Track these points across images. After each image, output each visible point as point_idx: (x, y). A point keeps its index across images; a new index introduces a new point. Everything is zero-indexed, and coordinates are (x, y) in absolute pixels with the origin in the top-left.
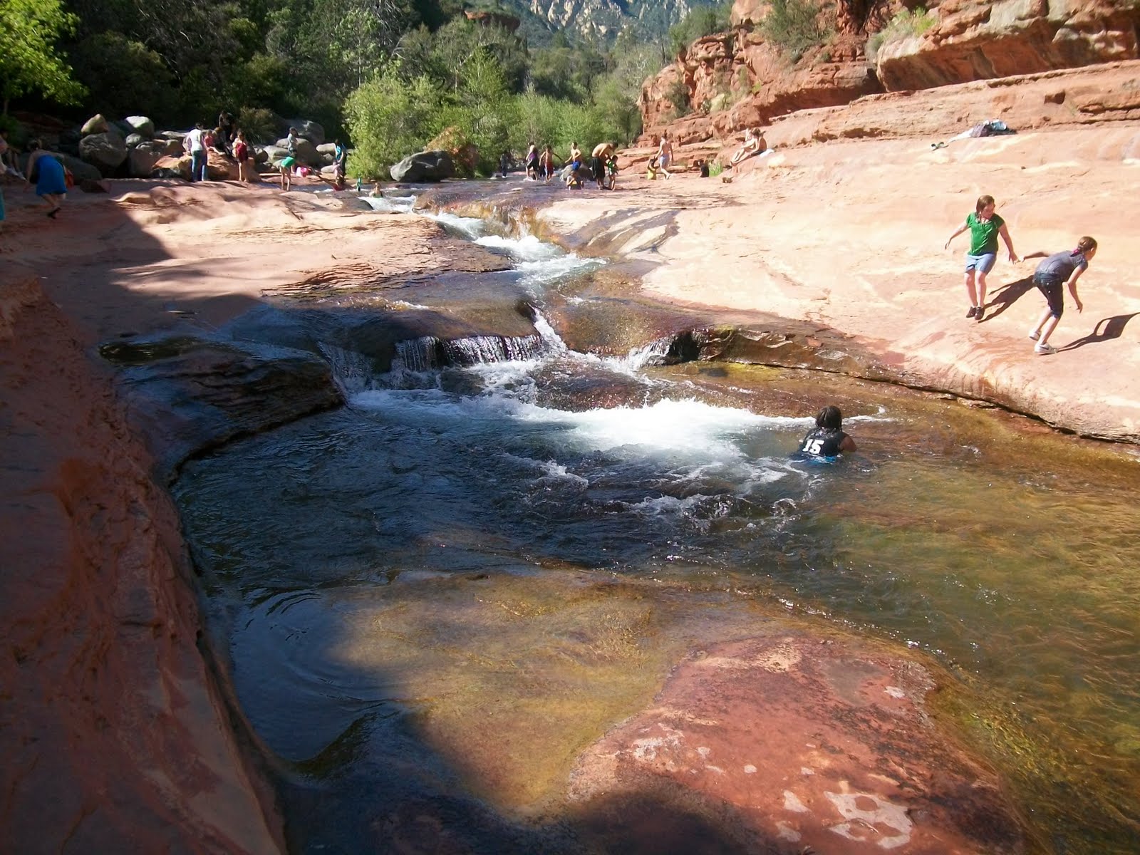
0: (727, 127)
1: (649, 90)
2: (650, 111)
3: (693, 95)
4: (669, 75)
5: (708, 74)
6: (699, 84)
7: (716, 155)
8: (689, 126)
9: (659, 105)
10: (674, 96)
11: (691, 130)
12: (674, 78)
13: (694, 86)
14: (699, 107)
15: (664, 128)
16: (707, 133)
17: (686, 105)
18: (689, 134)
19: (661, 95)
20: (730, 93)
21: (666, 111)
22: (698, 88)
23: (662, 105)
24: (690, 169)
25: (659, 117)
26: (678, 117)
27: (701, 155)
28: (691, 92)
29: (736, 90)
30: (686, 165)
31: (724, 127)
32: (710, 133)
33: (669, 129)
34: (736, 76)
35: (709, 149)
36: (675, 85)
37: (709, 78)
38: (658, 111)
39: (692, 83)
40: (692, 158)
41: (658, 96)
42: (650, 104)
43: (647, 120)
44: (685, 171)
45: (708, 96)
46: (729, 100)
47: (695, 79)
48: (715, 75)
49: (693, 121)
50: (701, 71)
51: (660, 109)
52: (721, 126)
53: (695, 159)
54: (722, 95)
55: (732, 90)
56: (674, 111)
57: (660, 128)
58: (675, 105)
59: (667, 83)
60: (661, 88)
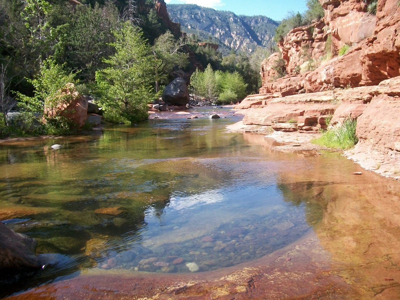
0: (318, 81)
1: (265, 66)
2: (265, 76)
3: (287, 65)
4: (274, 58)
5: (297, 51)
6: (291, 58)
7: (332, 111)
8: (287, 82)
9: (269, 73)
10: (276, 67)
11: (288, 84)
12: (277, 58)
13: (288, 59)
14: (291, 71)
15: (272, 83)
16: (300, 86)
17: (283, 71)
18: (287, 86)
19: (270, 68)
20: (312, 60)
21: (273, 75)
22: (291, 60)
23: (271, 72)
24: (301, 128)
25: (270, 78)
26: (279, 77)
27: (314, 111)
28: (286, 63)
29: (316, 59)
30: (295, 122)
31: (316, 81)
32: (302, 86)
33: (275, 84)
34: (316, 50)
35: (317, 102)
36: (277, 61)
37: (298, 53)
38: (269, 75)
39: (287, 58)
40: (302, 114)
41: (269, 68)
42: (265, 72)
43: (264, 80)
44: (295, 130)
45: (298, 64)
46: (312, 64)
47: (289, 55)
48: (302, 51)
49: (289, 78)
50: (293, 50)
51: (270, 74)
52: (313, 80)
53: (306, 116)
54: (308, 62)
55: (313, 59)
56: (277, 75)
57: (269, 83)
58: (278, 72)
59: (273, 61)
60: (270, 64)
